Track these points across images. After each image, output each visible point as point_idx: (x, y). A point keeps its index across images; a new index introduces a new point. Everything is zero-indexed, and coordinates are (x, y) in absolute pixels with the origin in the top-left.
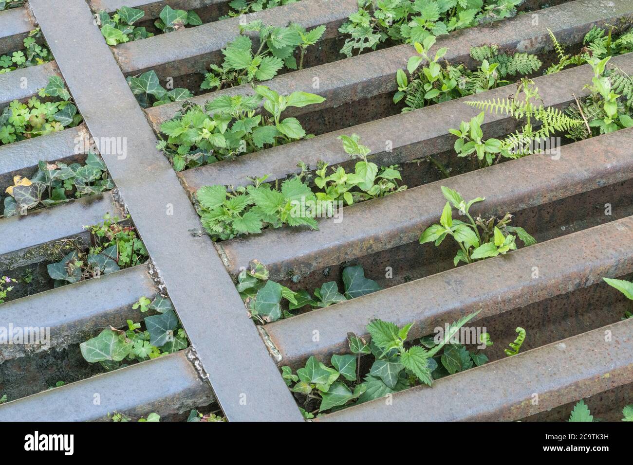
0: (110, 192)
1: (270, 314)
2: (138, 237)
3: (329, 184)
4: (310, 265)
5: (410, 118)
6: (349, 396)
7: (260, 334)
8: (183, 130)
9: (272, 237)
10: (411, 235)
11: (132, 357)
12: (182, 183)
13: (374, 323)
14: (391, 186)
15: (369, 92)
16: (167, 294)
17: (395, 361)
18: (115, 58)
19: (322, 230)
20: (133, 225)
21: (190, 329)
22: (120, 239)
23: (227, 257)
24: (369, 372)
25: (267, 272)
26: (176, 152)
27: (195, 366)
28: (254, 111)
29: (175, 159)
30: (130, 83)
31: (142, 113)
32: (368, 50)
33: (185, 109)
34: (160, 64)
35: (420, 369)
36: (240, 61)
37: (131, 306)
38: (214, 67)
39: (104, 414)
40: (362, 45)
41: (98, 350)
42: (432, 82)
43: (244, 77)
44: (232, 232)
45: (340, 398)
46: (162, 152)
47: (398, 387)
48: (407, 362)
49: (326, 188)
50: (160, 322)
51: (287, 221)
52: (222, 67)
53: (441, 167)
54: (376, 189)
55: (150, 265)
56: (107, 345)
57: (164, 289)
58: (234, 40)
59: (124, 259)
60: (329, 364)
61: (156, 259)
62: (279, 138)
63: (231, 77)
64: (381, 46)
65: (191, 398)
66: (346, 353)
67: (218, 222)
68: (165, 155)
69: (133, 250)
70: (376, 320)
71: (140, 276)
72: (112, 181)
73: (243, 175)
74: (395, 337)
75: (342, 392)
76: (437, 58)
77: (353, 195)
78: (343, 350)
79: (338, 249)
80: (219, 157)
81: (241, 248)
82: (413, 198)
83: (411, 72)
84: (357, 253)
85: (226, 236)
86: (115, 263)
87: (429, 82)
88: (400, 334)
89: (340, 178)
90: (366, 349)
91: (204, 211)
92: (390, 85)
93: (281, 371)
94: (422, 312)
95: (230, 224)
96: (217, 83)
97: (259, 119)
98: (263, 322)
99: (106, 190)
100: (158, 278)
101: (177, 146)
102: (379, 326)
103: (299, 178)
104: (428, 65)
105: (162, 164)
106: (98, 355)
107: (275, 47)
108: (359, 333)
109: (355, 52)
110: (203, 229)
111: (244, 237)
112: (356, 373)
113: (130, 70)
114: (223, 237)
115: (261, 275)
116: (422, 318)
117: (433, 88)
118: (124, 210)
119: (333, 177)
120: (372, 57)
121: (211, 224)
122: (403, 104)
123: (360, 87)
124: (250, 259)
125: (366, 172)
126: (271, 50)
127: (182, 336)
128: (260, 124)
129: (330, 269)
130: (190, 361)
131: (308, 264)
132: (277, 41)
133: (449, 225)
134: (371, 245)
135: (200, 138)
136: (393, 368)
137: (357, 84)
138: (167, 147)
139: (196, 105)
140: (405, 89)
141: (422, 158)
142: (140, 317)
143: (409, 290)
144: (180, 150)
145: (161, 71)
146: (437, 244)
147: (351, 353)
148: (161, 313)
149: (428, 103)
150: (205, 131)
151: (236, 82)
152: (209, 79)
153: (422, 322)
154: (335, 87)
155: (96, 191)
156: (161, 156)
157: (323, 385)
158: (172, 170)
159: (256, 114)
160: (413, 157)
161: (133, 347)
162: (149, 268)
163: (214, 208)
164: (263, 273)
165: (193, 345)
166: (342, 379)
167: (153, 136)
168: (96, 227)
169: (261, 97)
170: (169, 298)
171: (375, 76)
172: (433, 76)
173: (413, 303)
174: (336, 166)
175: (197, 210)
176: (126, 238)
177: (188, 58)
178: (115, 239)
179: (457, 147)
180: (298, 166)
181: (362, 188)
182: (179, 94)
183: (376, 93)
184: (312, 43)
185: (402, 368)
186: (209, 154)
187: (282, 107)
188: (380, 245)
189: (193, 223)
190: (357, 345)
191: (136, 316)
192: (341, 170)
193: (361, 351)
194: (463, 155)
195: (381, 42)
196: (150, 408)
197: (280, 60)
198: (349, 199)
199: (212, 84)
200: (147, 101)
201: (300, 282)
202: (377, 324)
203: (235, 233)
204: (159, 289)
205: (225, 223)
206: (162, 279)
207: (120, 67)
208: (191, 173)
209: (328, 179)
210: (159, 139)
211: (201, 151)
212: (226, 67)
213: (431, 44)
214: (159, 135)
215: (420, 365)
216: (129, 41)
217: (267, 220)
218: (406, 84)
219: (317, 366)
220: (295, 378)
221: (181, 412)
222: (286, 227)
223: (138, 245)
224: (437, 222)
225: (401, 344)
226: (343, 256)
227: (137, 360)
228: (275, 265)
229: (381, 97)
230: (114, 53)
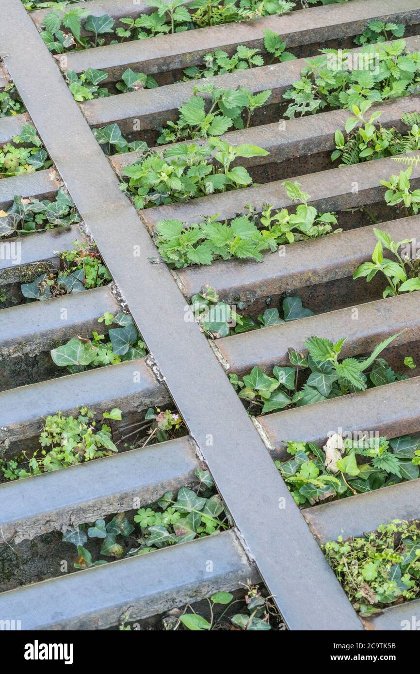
0: (78, 225)
1: (220, 331)
2: (103, 264)
3: (273, 223)
4: (255, 292)
5: (347, 172)
6: (288, 402)
7: (210, 346)
8: (144, 173)
9: (222, 267)
10: (346, 270)
11: (96, 364)
12: (142, 219)
13: (310, 340)
14: (328, 228)
15: (310, 150)
16: (128, 311)
17: (330, 373)
18: (82, 112)
19: (266, 262)
20: (98, 252)
21: (149, 339)
22: (87, 264)
23: (181, 282)
24: (306, 383)
25: (217, 296)
26: (135, 194)
27: (152, 371)
28: (206, 161)
29: (135, 199)
30: (96, 134)
31: (106, 159)
32: (308, 113)
33: (146, 155)
34: (121, 118)
35: (353, 377)
36: (194, 118)
37: (96, 321)
38: (170, 123)
39: (74, 406)
40: (304, 109)
41: (66, 356)
42: (366, 143)
43: (197, 133)
44: (186, 262)
45: (280, 404)
46: (124, 193)
47: (332, 395)
48: (342, 371)
49: (270, 227)
50: (122, 334)
51: (235, 253)
52: (177, 124)
53: (372, 217)
54: (315, 230)
55: (114, 287)
56: (74, 352)
57: (126, 306)
58: (189, 100)
59: (90, 281)
60: (271, 375)
61: (119, 281)
62: (227, 185)
63: (185, 134)
64: (320, 110)
65: (149, 398)
66: (286, 366)
67: (174, 252)
68: (126, 195)
69: (97, 274)
70: (312, 337)
71: (105, 295)
72: (79, 216)
73: (196, 214)
74: (330, 351)
75: (282, 399)
76: (372, 120)
77: (294, 235)
78: (284, 363)
79: (281, 279)
80: (174, 199)
81: (195, 275)
82: (348, 238)
83: (348, 132)
84: (297, 284)
85: (180, 265)
86: (81, 285)
87: (364, 142)
88: (334, 348)
89: (283, 218)
90: (303, 362)
91: (161, 243)
92: (328, 144)
93: (229, 378)
94: (354, 334)
95: (185, 254)
96: (173, 138)
97: (210, 168)
98: (213, 337)
99: (74, 223)
100: (120, 297)
101: (137, 188)
102: (315, 343)
103: (247, 217)
104: (363, 128)
105: (124, 202)
106: (67, 360)
107: (226, 108)
108: (298, 349)
109: (298, 115)
110: (161, 258)
111: (195, 266)
112: (295, 382)
113: (95, 123)
114: (178, 265)
115: (211, 298)
116: (354, 338)
117: (367, 148)
118: (90, 240)
119: (277, 217)
120: (313, 119)
121: (168, 253)
122: (339, 161)
123: (301, 144)
124: (202, 285)
125: (306, 214)
126: (222, 111)
127: (141, 347)
128: (211, 173)
129: (271, 299)
130: (148, 366)
131: (253, 292)
132: (228, 102)
133: (379, 262)
134: (310, 278)
135: (159, 181)
136: (327, 379)
137: (299, 142)
138: (128, 190)
139: (155, 153)
140: (342, 147)
141: (355, 207)
142: (104, 329)
143: (343, 315)
144: (140, 191)
145: (124, 124)
146: (368, 280)
147: (291, 366)
148: (123, 327)
149: (361, 160)
150: (163, 174)
151: (190, 137)
152: (165, 134)
153: (354, 342)
154: (279, 144)
155: (64, 223)
156: (123, 196)
157: (265, 393)
158: (133, 208)
159: (208, 164)
160: (348, 206)
161: (98, 355)
162: (112, 289)
163: (171, 239)
164: (214, 297)
165: (151, 353)
166: (282, 388)
167: (116, 179)
168: (66, 253)
169: (213, 147)
170: (130, 314)
171: (316, 135)
172: (368, 136)
173: (347, 326)
174: (280, 209)
175: (155, 242)
176: (92, 263)
177: (147, 115)
178: (82, 264)
179: (387, 197)
180: (245, 207)
181: (302, 228)
182: (139, 146)
183: (315, 151)
184: (260, 105)
185: (335, 379)
186: (166, 196)
187: (232, 158)
188: (317, 278)
189: (152, 253)
190: (296, 358)
191: (100, 329)
192: (285, 211)
193: (299, 364)
194: (392, 204)
195: (321, 108)
196: (113, 404)
197: (230, 119)
198: (291, 238)
199: (168, 139)
200: (110, 150)
201: (244, 309)
202: (313, 342)
203: (189, 262)
204: (122, 306)
205: (180, 252)
206: (124, 298)
207: (86, 120)
208: (150, 211)
209: (273, 219)
210: (121, 181)
211: (159, 193)
212: (181, 124)
213: (367, 108)
214: (121, 178)
215: (354, 374)
216: (94, 99)
217: (218, 252)
218: (343, 142)
219: (260, 375)
220: (241, 384)
221: (139, 410)
222: (235, 259)
223: (102, 270)
224: (370, 260)
225: (336, 357)
226: (284, 286)
227: (101, 365)
228: (224, 290)
229: (320, 156)
230: (80, 108)
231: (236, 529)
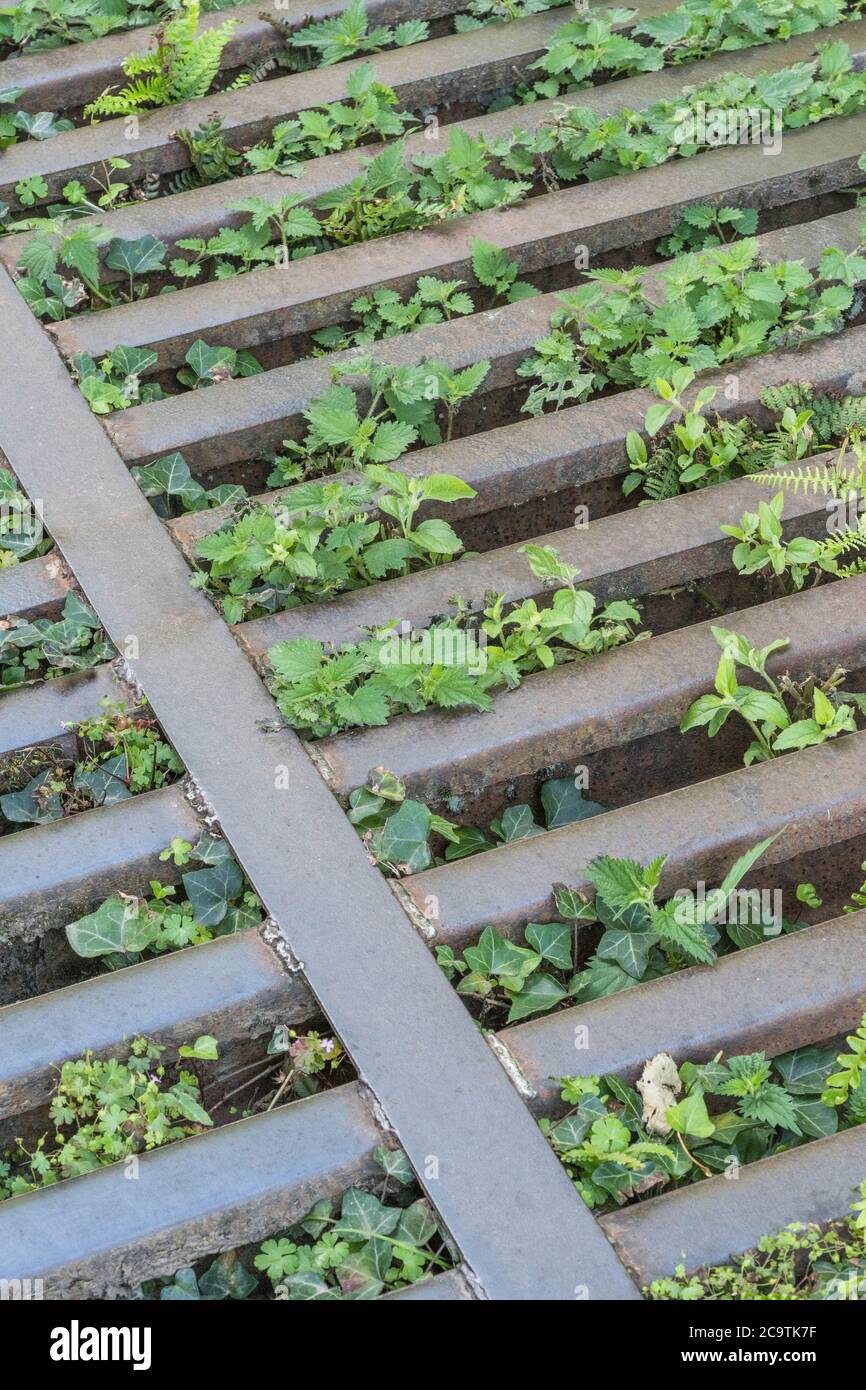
0: (110, 665)
1: (411, 860)
2: (164, 740)
3: (509, 629)
4: (481, 775)
5: (654, 515)
6: (560, 995)
7: (393, 893)
8: (238, 549)
9: (409, 728)
10: (664, 715)
11: (161, 946)
12: (241, 643)
13: (596, 865)
14: (622, 631)
15: (579, 476)
16: (221, 832)
17: (643, 929)
18: (108, 435)
19: (499, 712)
20: (153, 716)
21: (266, 888)
22: (132, 744)
23: (327, 765)
24: (594, 953)
25: (401, 789)
26: (224, 593)
27: (276, 952)
28: (366, 516)
29: (226, 602)
30: (138, 477)
31: (161, 527)
32: (570, 403)
33: (241, 512)
34: (190, 442)
35: (689, 937)
36: (337, 430)
37: (155, 856)
38: (289, 444)
39: (117, 1038)
40: (561, 395)
41: (98, 936)
42: (692, 452)
43: (346, 460)
44: (336, 723)
45: (545, 1000)
46: (201, 593)
47: (649, 975)
48: (664, 926)
49: (502, 639)
50: (211, 882)
51: (435, 698)
52: (304, 445)
53: (715, 603)
54: (594, 638)
55: (188, 785)
56: (115, 926)
57: (216, 824)
58: (325, 393)
59: (140, 778)
60: (522, 942)
61: (200, 774)
62: (412, 560)
63: (323, 463)
64: (595, 394)
65: (273, 1009)
66: (552, 921)
67: (308, 704)
68: (206, 596)
69: (155, 762)
70: (600, 858)
71: (171, 804)
72: (112, 647)
73: (350, 625)
74: (637, 883)
75: (548, 991)
76: (698, 405)
77: (554, 652)
78: (547, 916)
79: (532, 743)
80: (305, 597)
81: (354, 749)
82: (665, 650)
83: (652, 433)
84: (566, 751)
85: (324, 731)
86: (124, 786)
87: (687, 453)
88: (646, 877)
89: (528, 617)
90: (587, 911)
91: (282, 688)
92: (615, 462)
93: (435, 954)
94: (688, 844)
95: (331, 708)
96: (298, 473)
97: (375, 529)
98: (397, 873)
99: (103, 662)
100: (203, 805)
101: (226, 581)
102: (607, 869)
103: (454, 623)
104: (683, 423)
105: (202, 611)
106: (99, 943)
107: (401, 403)
108: (573, 884)
109: (549, 407)
110: (283, 719)
111: (355, 730)
112: (572, 955)
113: (136, 455)
114: (318, 731)
115: (391, 794)
116: (689, 853)
117: (694, 463)
118: (136, 693)
119: (514, 617)
120: (581, 413)
121: (296, 708)
122: (640, 494)
123: (560, 466)
124: (370, 767)
125: (574, 609)
126: (393, 410)
127: (252, 904)
128: (378, 539)
129: (517, 787)
130: (268, 944)
131: (476, 775)
132: (404, 391)
133: (731, 692)
134: (591, 736)
135: (270, 562)
136: (638, 941)
137: (553, 461)
138: (210, 586)
139: (259, 506)
140: (642, 466)
141: (677, 586)
142: (172, 872)
143: (664, 808)
144: (234, 587)
145: (193, 453)
146: (711, 733)
147: (562, 922)
148: (213, 866)
149: (684, 489)
150: (278, 548)
151: (331, 470)
152: (282, 468)
153: (688, 862)
154: (514, 468)
155: (82, 665)
156: (199, 598)
157: (513, 981)
158: (220, 621)
159: (369, 521)
160: (663, 584)
161: (163, 927)
162: (186, 790)
163: (301, 679)
164: (395, 791)
165: (272, 916)
166: (546, 967)
167: (183, 566)
168: (86, 724)
169: (376, 486)
170: (225, 838)
171: (587, 445)
172: (694, 439)
173: (671, 829)
174: (520, 602)
175: (270, 689)
176: (142, 741)
177: (241, 431)
178: (121, 744)
179: (738, 558)
180: (450, 602)
181: (568, 638)
182: (228, 495)
183: (589, 478)
184: (468, 394)
185: (655, 941)
186: (287, 591)
187: (414, 504)
188: (607, 736)
189: (264, 710)
190: (570, 904)
191: (165, 875)
192: (531, 604)
193: (578, 915)
194: (749, 572)
195: (596, 390)
196: (198, 1026)
197: (411, 427)
198: (547, 658)
199: (288, 477)
200: (171, 507)
201: (463, 812)
202: (603, 867)
203: (340, 723)
204: (207, 824)
205: (321, 705)
206: (210, 807)
207: (118, 450)
208: (255, 625)
209: (506, 621)
210: (193, 569)
211: (273, 587)
212: (312, 444)
213: (687, 381)
214: (194, 563)
215: (689, 930)
216: (131, 406)
217: (399, 698)
218: (646, 459)
219: (499, 944)
220: (460, 965)
221: (255, 1036)
222: (434, 709)
223: (163, 753)
224: (712, 690)
225: (650, 895)
226: (539, 757)
227: (171, 948)
228: (417, 776)
229: (600, 488)
230: (105, 427)
231: (464, 1268)
